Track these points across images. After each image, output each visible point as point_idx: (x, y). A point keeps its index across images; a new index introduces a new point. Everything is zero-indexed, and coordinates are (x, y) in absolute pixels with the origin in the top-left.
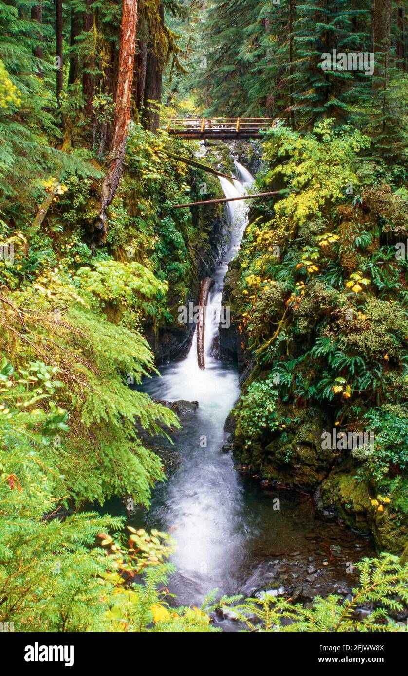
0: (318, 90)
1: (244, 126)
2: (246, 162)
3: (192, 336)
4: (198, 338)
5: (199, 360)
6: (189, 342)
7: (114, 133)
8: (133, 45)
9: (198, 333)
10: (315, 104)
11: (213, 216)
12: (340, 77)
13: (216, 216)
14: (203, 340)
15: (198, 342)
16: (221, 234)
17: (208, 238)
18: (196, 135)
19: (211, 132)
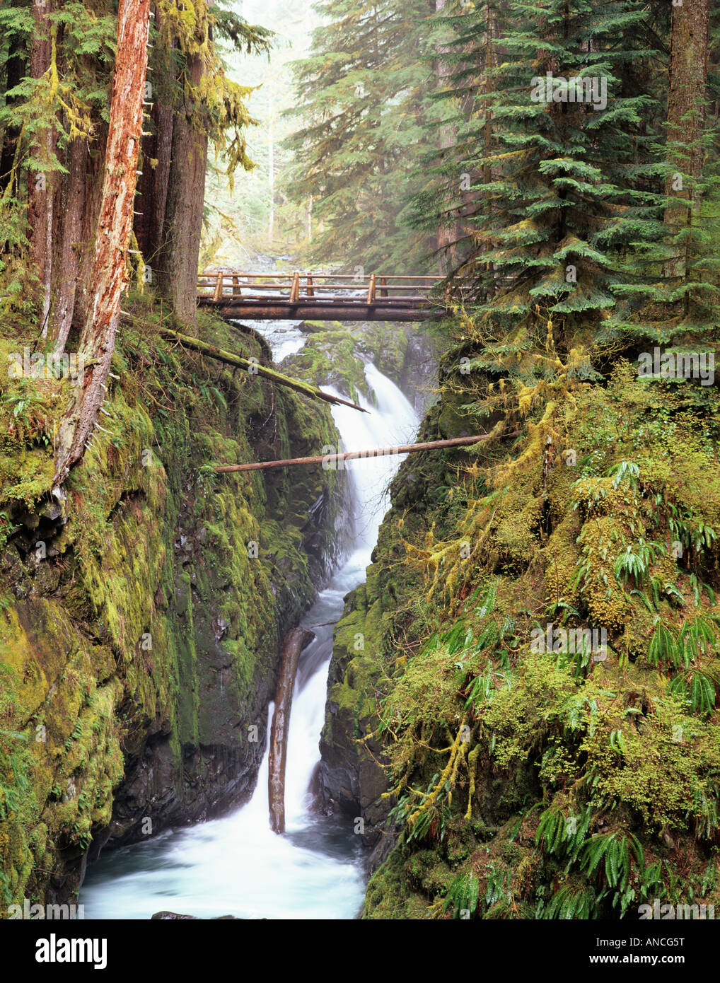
0: (541, 219)
1: (385, 292)
2: (392, 369)
3: (258, 761)
4: (271, 769)
5: (273, 819)
6: (252, 777)
7: (90, 307)
8: (138, 115)
9: (272, 758)
10: (535, 248)
11: (312, 487)
12: (591, 194)
13: (319, 489)
14: (282, 773)
15: (271, 777)
16: (331, 529)
17: (300, 536)
18: (279, 309)
19: (312, 304)
